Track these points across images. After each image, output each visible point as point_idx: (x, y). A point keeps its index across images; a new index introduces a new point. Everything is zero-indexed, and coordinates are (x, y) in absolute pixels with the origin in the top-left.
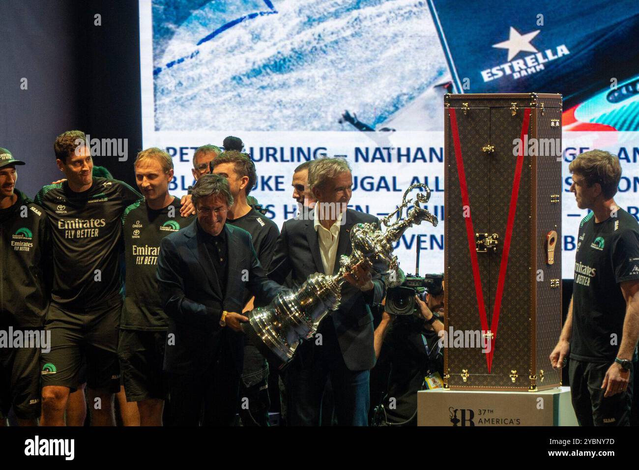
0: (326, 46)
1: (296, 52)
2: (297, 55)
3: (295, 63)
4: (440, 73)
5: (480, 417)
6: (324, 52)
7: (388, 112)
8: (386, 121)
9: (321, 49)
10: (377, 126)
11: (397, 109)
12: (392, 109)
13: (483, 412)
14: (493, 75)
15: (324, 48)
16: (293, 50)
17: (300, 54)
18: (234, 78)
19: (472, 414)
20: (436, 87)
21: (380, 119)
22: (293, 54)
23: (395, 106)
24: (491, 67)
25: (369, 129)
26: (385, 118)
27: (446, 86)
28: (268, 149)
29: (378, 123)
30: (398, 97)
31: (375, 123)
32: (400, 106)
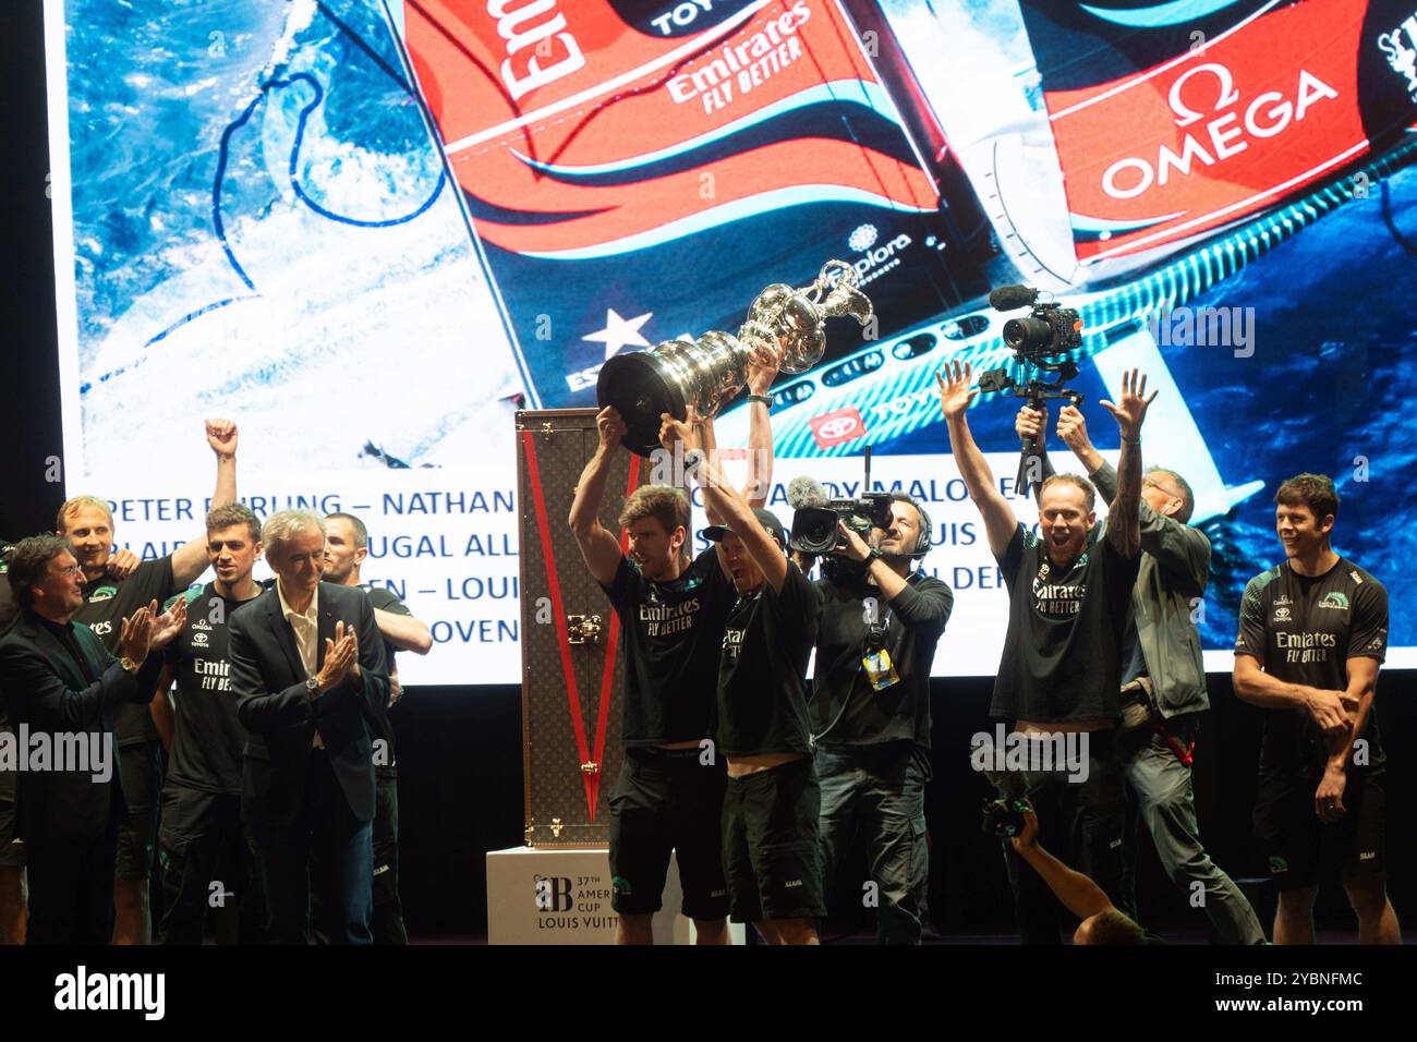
0: (336, 344)
1: (291, 355)
2: (293, 359)
3: (290, 370)
4: (507, 381)
5: (580, 888)
6: (333, 353)
7: (430, 440)
8: (427, 452)
9: (329, 349)
10: (414, 460)
11: (444, 434)
12: (436, 435)
13: (584, 881)
14: (585, 381)
15: (333, 347)
16: (286, 350)
17: (298, 357)
18: (200, 395)
19: (568, 885)
20: (501, 400)
21: (419, 450)
22: (286, 357)
23: (440, 430)
24: (581, 369)
25: (402, 465)
26: (427, 449)
27: (515, 400)
28: (253, 499)
29: (415, 456)
30: (445, 417)
31: (410, 458)
32: (446, 430)
